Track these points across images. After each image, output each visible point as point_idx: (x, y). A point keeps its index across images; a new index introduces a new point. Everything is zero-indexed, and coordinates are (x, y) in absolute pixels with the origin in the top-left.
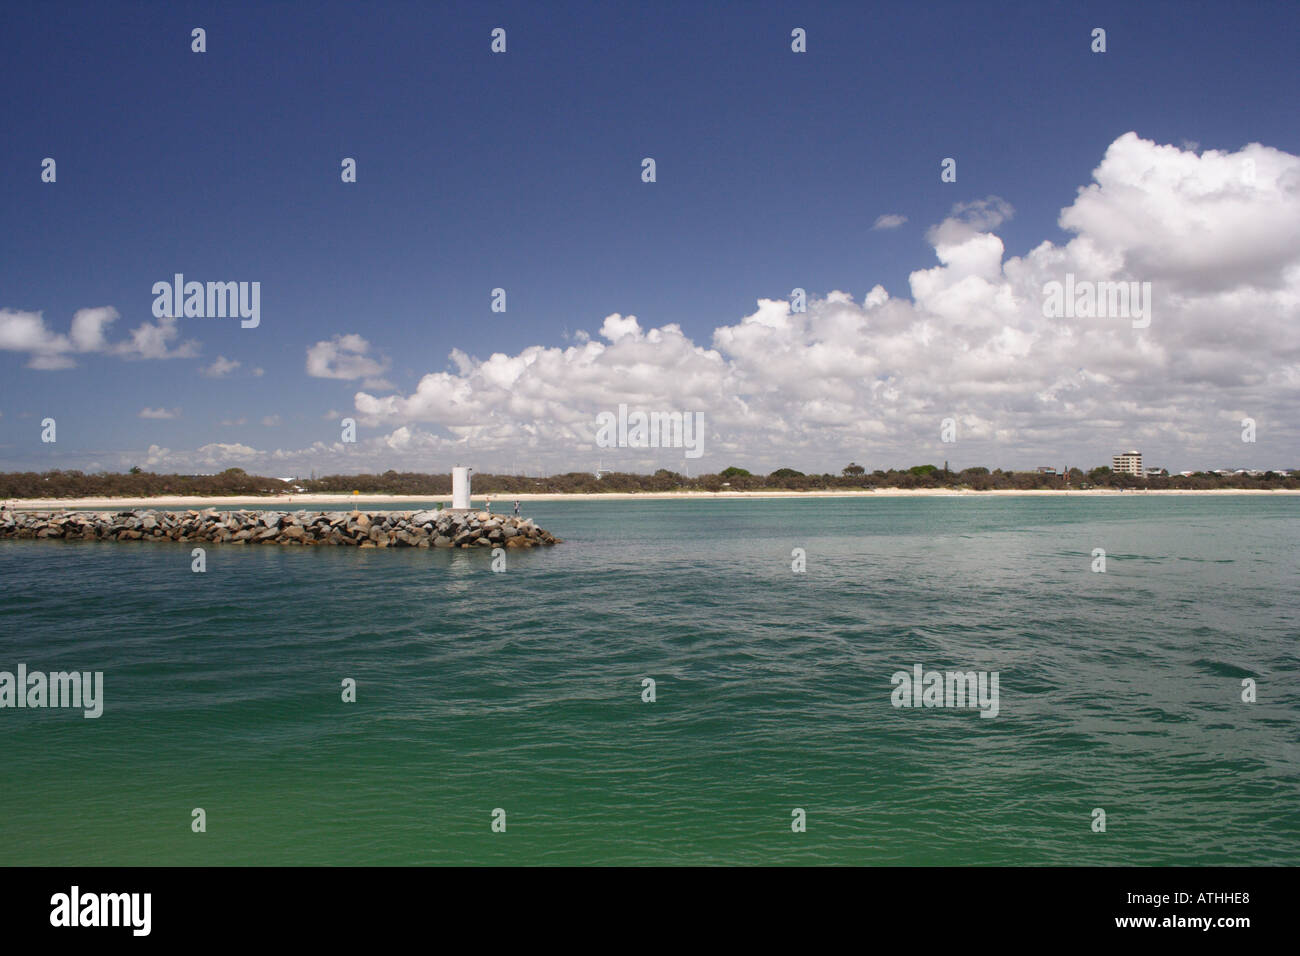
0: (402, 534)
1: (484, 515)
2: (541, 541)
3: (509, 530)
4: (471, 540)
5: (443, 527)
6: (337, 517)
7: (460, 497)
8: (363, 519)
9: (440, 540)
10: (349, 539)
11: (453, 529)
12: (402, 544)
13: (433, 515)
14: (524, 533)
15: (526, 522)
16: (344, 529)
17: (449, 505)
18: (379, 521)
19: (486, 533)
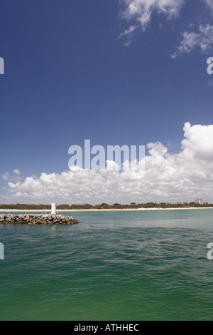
0: (39, 220)
1: (60, 216)
2: (75, 222)
3: (67, 219)
4: (57, 222)
5: (50, 219)
6: (20, 216)
7: (53, 211)
8: (28, 216)
9: (49, 222)
10: (24, 222)
11: (52, 219)
12: (39, 223)
13: (47, 215)
14: (70, 220)
15: (71, 217)
16: (23, 219)
17: (51, 212)
18: (32, 217)
19: (61, 220)
